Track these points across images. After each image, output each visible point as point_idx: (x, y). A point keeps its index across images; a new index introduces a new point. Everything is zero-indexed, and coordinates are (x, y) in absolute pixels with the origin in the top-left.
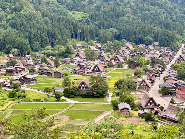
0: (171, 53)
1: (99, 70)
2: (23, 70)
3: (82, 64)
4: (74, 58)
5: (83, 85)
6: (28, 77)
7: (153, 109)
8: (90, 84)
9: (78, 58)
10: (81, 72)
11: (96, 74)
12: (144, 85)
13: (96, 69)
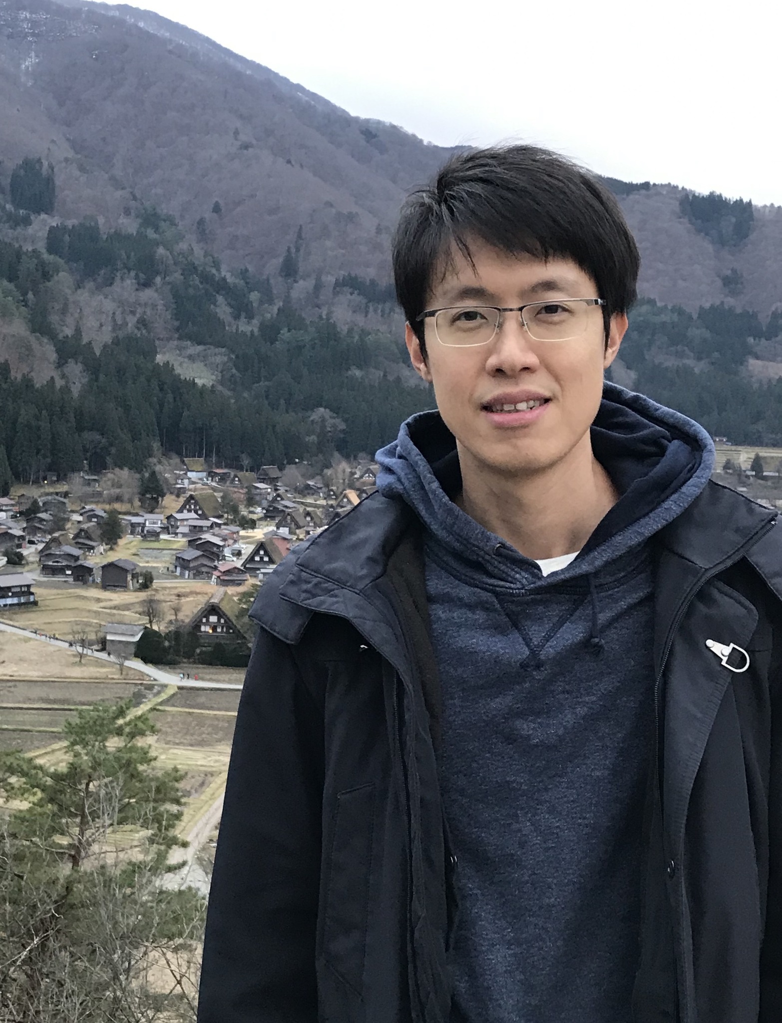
1: (272, 561)
3: (207, 537)
4: (179, 516)
5: (213, 619)
8: (242, 615)
9: (193, 515)
10: (204, 569)
11: (261, 576)
13: (262, 558)
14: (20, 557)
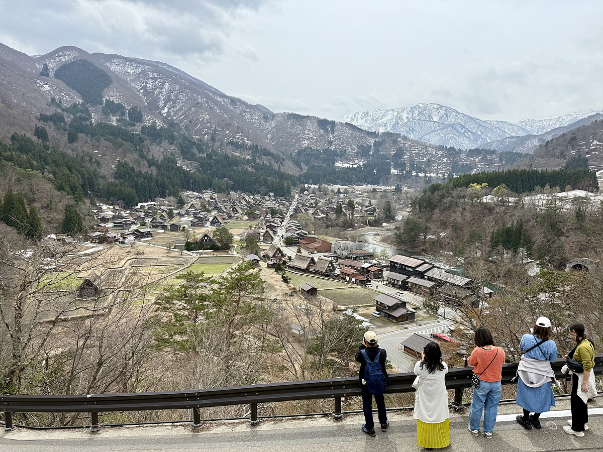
0: (288, 204)
1: (218, 222)
2: (133, 223)
3: (199, 215)
4: (189, 210)
5: (206, 238)
6: (142, 231)
7: (280, 260)
8: (214, 237)
9: (193, 209)
12: (267, 236)
13: (215, 221)
14: (145, 223)
